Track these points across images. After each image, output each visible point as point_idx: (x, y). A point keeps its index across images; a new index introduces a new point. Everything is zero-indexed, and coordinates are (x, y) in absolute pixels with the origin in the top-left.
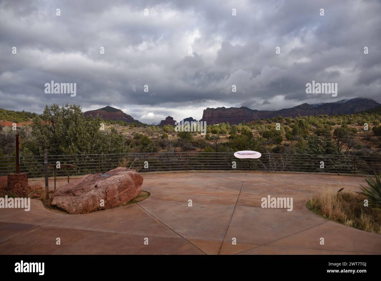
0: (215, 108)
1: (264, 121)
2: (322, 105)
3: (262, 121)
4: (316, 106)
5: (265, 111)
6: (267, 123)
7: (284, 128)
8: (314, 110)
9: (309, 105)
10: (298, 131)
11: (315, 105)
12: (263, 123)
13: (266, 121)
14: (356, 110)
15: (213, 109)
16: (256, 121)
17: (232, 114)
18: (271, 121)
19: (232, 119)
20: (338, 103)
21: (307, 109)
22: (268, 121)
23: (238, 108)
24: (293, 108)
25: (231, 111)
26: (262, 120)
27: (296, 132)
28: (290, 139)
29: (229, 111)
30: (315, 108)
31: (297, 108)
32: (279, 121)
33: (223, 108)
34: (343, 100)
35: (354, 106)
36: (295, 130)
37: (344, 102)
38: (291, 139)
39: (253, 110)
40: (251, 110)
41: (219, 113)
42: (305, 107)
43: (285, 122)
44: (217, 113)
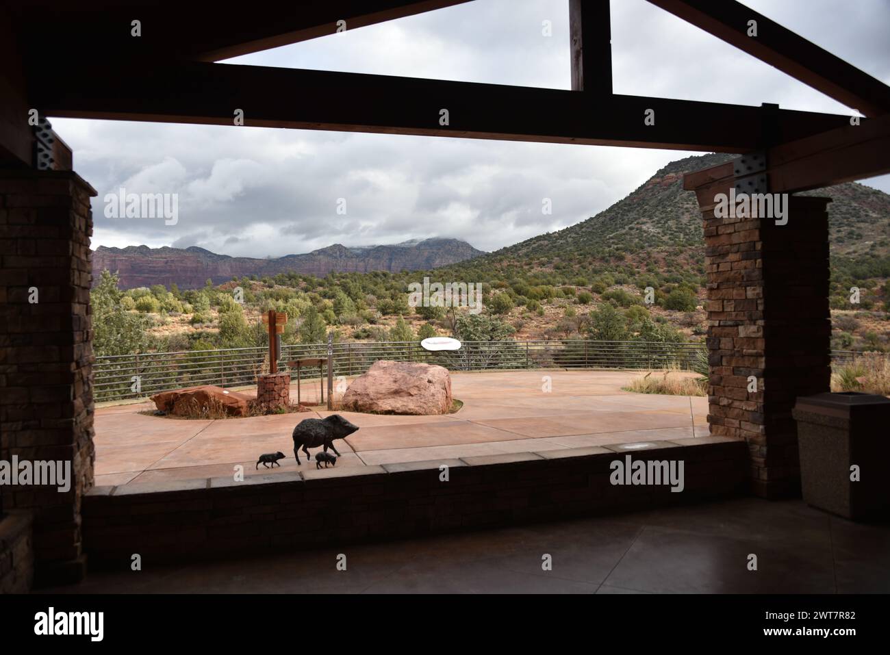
0: (121, 248)
1: (258, 283)
2: (370, 250)
3: (252, 282)
4: (358, 252)
5: (247, 258)
6: (263, 286)
7: (310, 298)
8: (354, 259)
9: (345, 248)
10: (346, 304)
11: (358, 249)
12: (254, 286)
13: (262, 283)
14: (437, 262)
15: (114, 250)
16: (238, 282)
17: (167, 262)
18: (273, 282)
19: (168, 275)
20: (403, 245)
21: (341, 256)
22: (265, 282)
23: (182, 250)
24: (311, 254)
25: (164, 256)
26: (252, 280)
27: (343, 307)
28: (332, 322)
29: (157, 256)
30: (357, 256)
31: (319, 254)
32: (289, 282)
33: (143, 249)
34: (412, 241)
35: (433, 252)
36: (339, 303)
37: (415, 244)
38: (335, 321)
39: (219, 256)
40: (215, 254)
41: (133, 259)
42: (336, 253)
43: (304, 284)
44: (126, 261)
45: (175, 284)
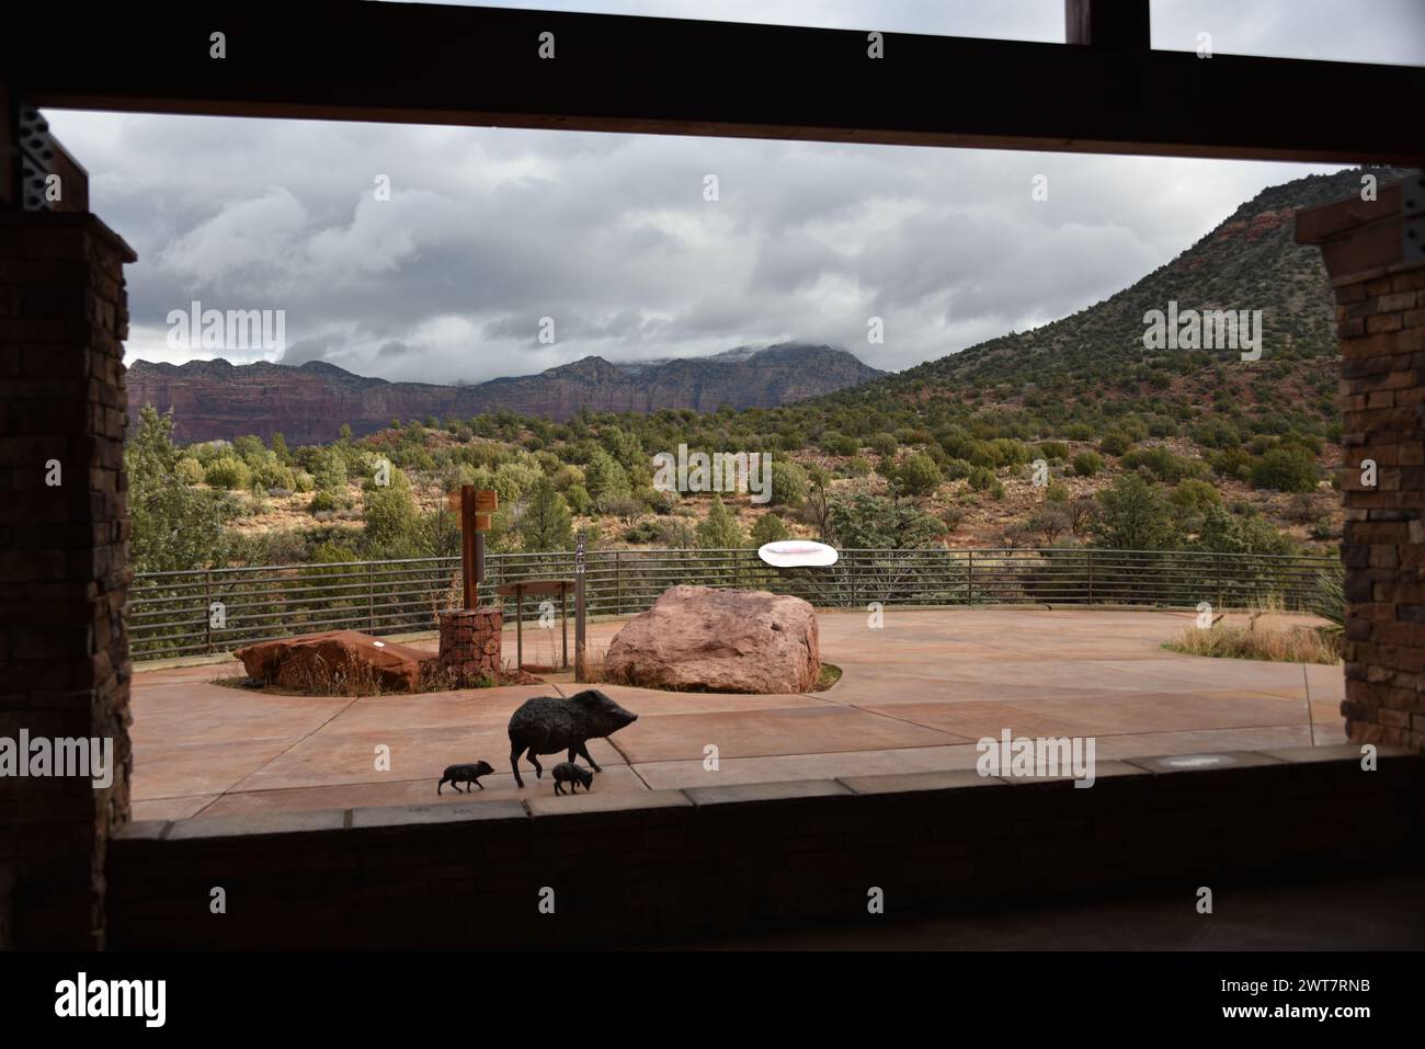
0: (178, 364)
1: (439, 433)
2: (658, 368)
3: (427, 431)
4: (635, 371)
5: (420, 384)
6: (450, 438)
7: (540, 461)
8: (626, 387)
9: (608, 363)
10: (610, 475)
11: (634, 366)
12: (432, 440)
13: (447, 433)
14: (790, 391)
15: (164, 368)
16: (401, 430)
17: (264, 392)
18: (469, 430)
19: (265, 417)
20: (722, 358)
21: (600, 381)
22: (453, 430)
23: (294, 369)
24: (543, 375)
25: (258, 380)
26: (428, 426)
27: (604, 480)
28: (584, 509)
29: (247, 380)
30: (633, 380)
31: (558, 376)
32: (499, 432)
33: (220, 365)
34: (741, 350)
35: (782, 373)
36: (597, 473)
37: (746, 357)
38: (589, 508)
39: (364, 379)
40: (357, 377)
41: (200, 387)
42: (590, 374)
43: (528, 436)
44: (187, 388)
45: (280, 435)
